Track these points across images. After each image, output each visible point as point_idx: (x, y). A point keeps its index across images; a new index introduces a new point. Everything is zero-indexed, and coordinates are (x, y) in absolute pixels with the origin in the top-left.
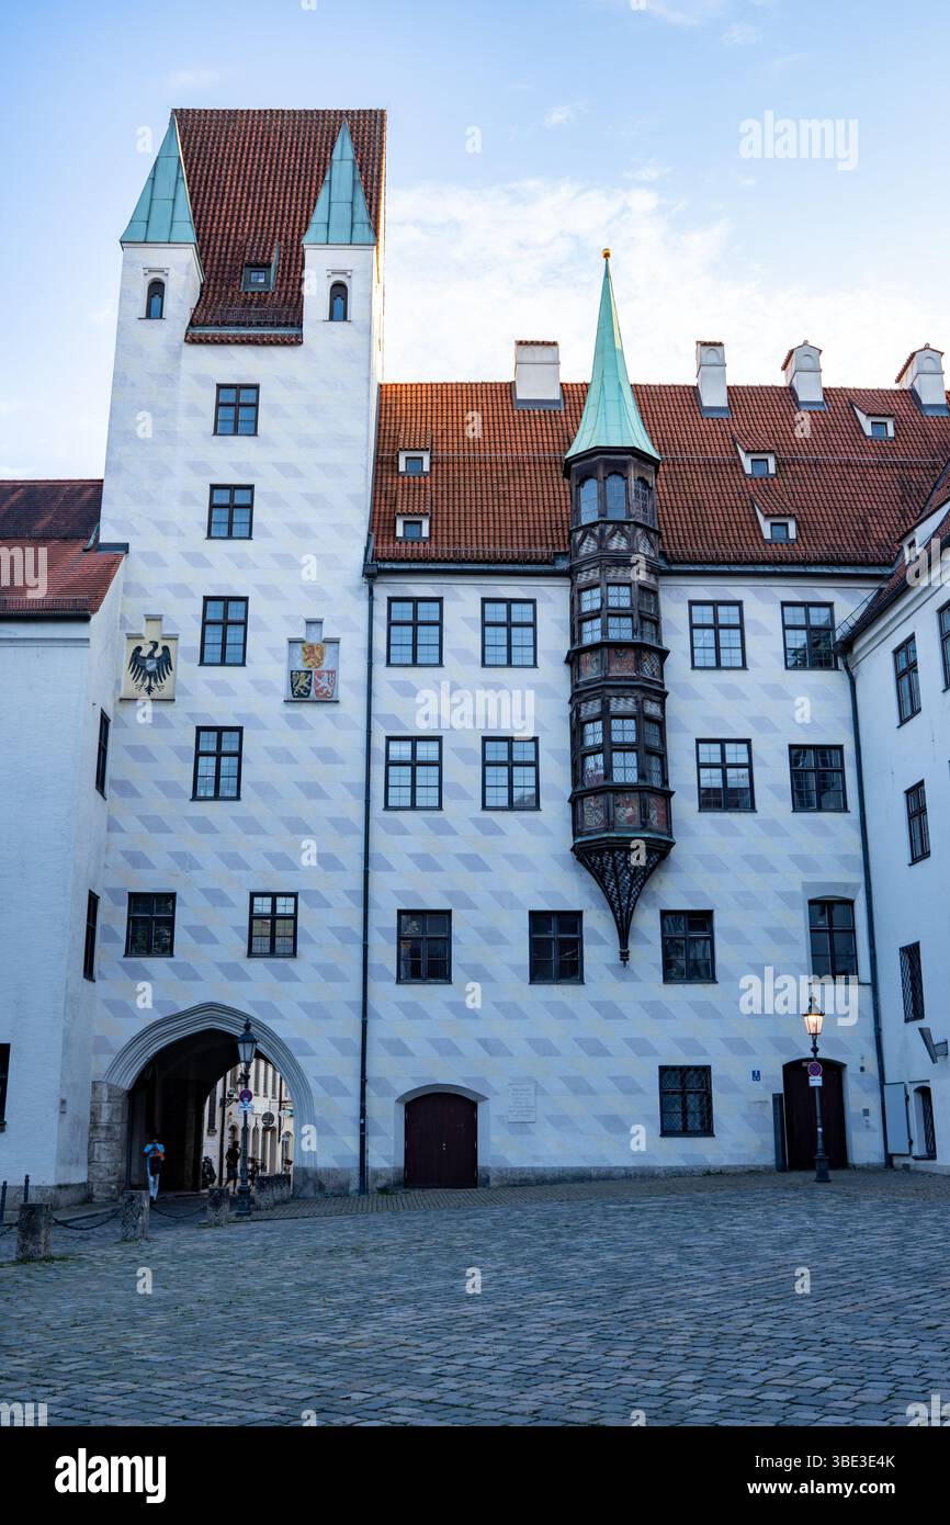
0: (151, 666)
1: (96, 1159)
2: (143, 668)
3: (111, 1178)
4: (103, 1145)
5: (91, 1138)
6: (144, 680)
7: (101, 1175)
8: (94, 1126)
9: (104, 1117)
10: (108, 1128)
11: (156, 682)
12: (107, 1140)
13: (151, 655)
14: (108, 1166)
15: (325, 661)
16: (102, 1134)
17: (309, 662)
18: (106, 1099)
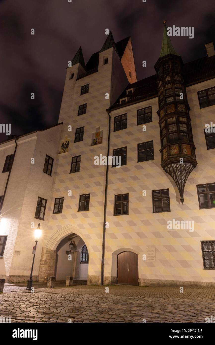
0: (65, 146)
1: (41, 269)
2: (64, 147)
3: (45, 275)
4: (43, 265)
5: (41, 263)
6: (64, 149)
7: (42, 274)
8: (41, 260)
9: (44, 257)
10: (45, 261)
11: (66, 149)
12: (44, 264)
13: (65, 144)
14: (44, 271)
15: (100, 136)
16: (43, 262)
17: (97, 137)
18: (45, 252)
